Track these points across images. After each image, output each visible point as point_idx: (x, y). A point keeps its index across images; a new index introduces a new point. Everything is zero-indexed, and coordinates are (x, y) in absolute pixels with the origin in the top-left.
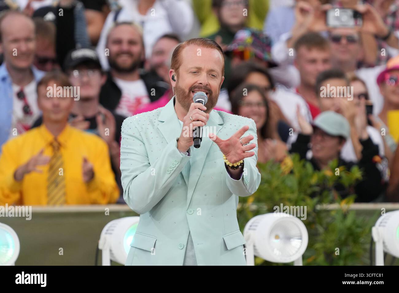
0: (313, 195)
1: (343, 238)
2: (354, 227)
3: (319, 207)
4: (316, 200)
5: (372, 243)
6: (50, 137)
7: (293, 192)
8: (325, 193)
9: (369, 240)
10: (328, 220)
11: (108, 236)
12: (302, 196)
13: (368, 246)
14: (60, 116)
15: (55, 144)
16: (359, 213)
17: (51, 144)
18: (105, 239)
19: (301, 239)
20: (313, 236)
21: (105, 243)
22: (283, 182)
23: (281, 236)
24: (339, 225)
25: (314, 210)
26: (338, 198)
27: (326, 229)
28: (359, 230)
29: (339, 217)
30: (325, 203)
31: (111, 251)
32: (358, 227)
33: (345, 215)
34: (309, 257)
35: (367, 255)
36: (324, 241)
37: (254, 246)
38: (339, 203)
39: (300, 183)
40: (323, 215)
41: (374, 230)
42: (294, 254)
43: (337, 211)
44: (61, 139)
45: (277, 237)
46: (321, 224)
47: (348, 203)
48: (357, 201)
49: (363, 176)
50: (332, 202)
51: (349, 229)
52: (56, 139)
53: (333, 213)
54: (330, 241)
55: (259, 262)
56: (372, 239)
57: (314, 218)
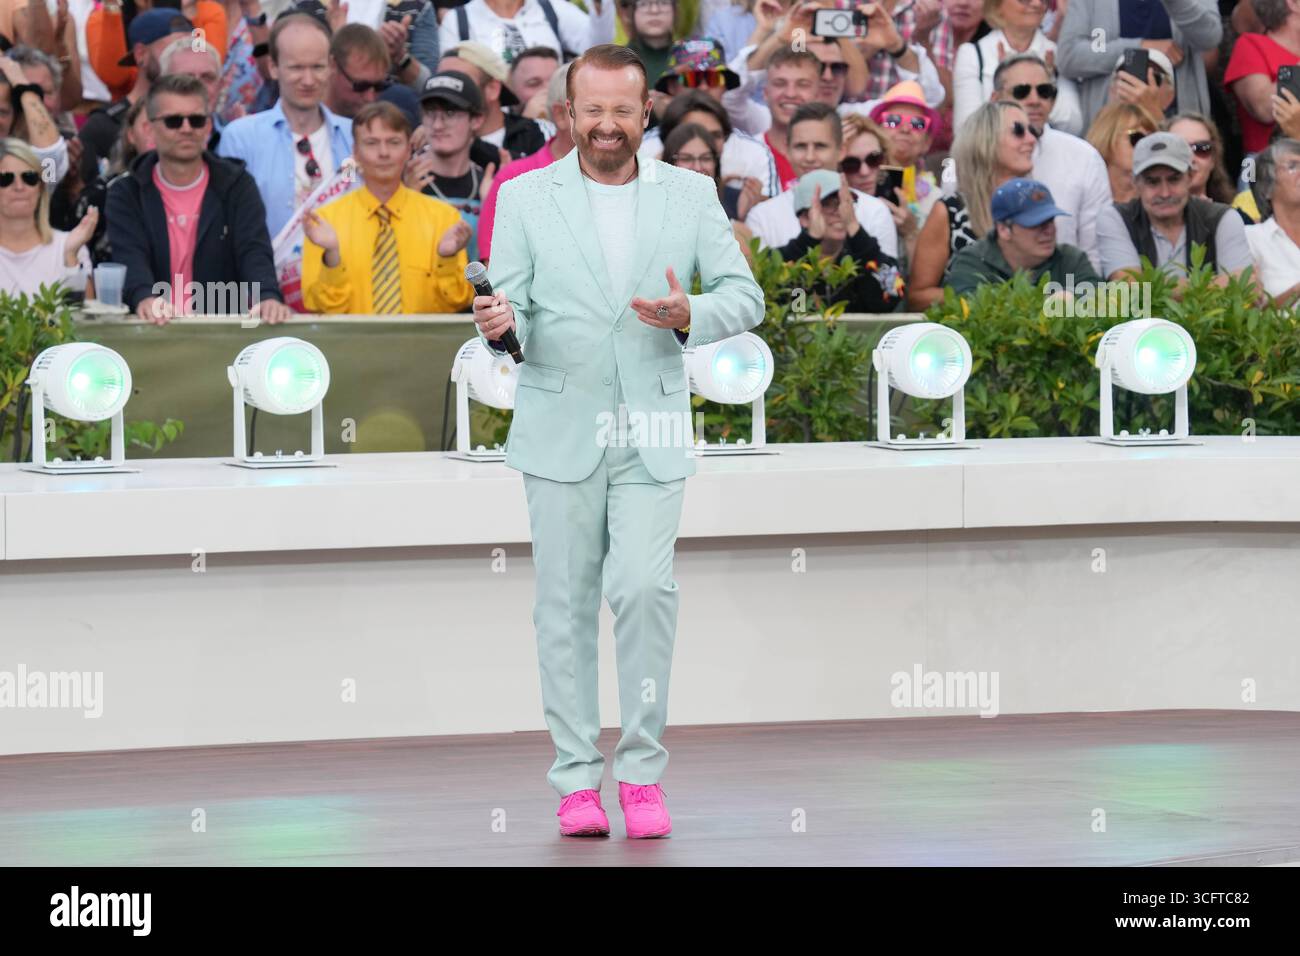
0: (781, 302)
1: (828, 366)
2: (844, 350)
3: (790, 320)
4: (785, 308)
5: (872, 373)
6: (375, 204)
9: (867, 370)
10: (806, 339)
11: (465, 362)
13: (865, 379)
14: (390, 173)
15: (382, 212)
16: (852, 327)
17: (376, 214)
18: (461, 366)
19: (763, 367)
20: (781, 363)
21: (460, 373)
24: (820, 346)
25: (784, 323)
26: (820, 305)
27: (802, 353)
28: (851, 354)
29: (821, 334)
31: (469, 384)
32: (850, 349)
33: (831, 331)
34: (774, 397)
35: (864, 392)
36: (797, 371)
38: (823, 313)
40: (798, 330)
41: (876, 353)
42: (752, 392)
43: (820, 324)
46: (794, 346)
47: (835, 312)
48: (849, 310)
50: (811, 311)
51: (837, 352)
52: (383, 206)
53: (812, 328)
54: (808, 371)
55: (698, 403)
56: (873, 367)
57: (783, 336)
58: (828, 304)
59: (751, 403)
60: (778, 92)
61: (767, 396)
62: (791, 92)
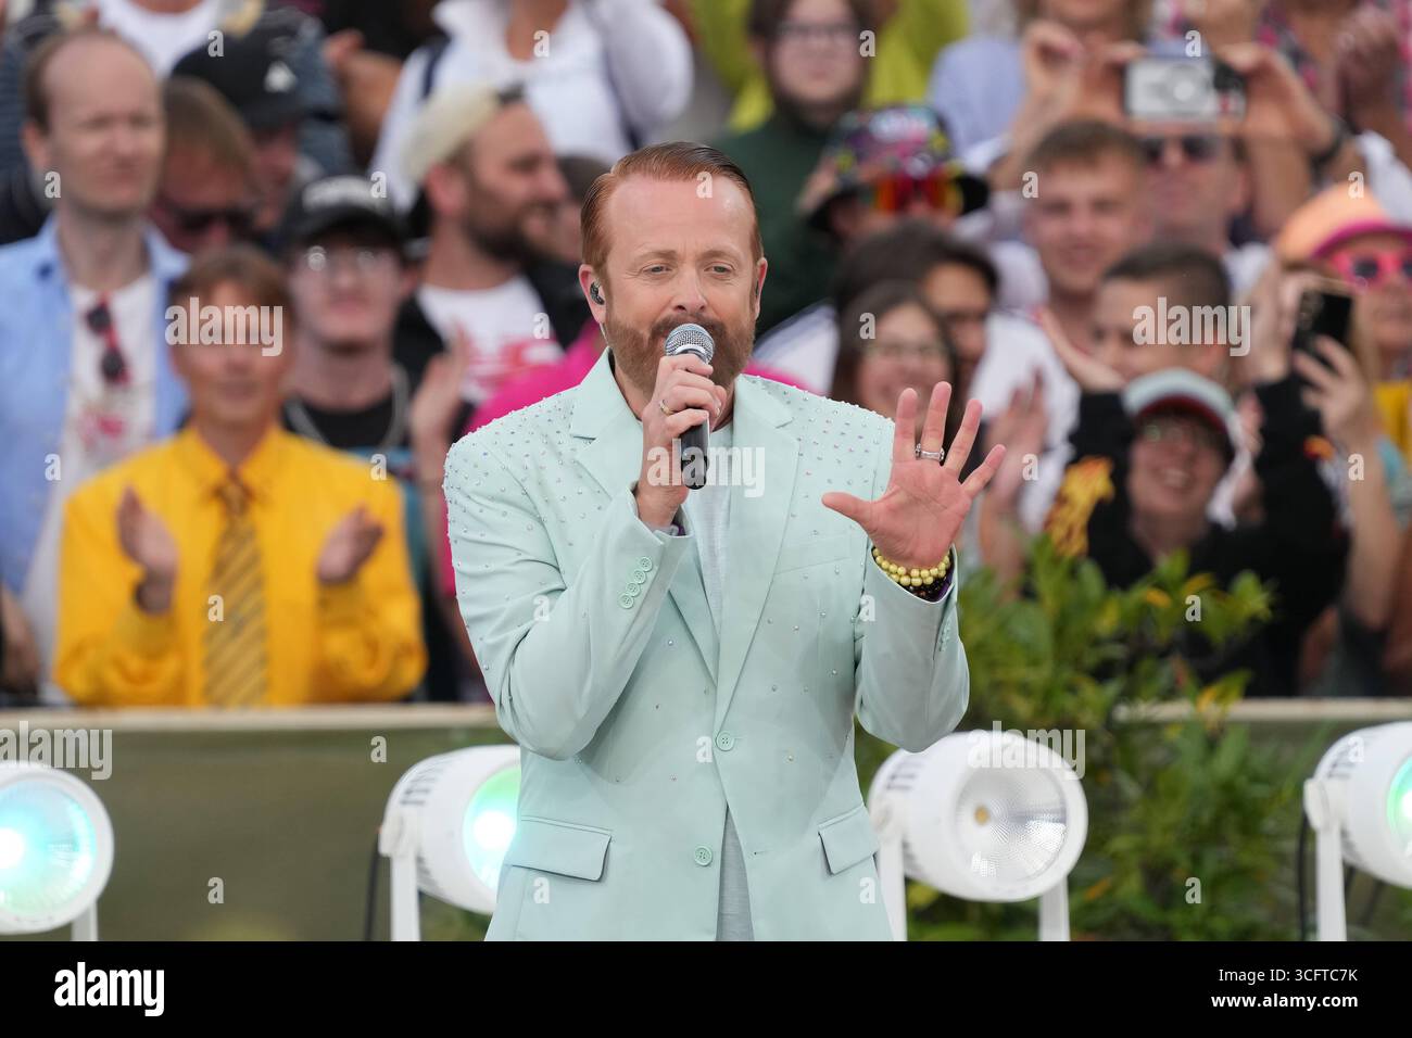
0: (1102, 673)
1: (1206, 817)
2: (1242, 781)
3: (1123, 713)
4: (1112, 688)
5: (1306, 833)
6: (213, 469)
7: (1034, 662)
8: (1146, 665)
9: (1293, 825)
10: (1156, 755)
11: (409, 811)
12: (1067, 674)
13: (1290, 846)
15: (233, 491)
16: (1260, 732)
17: (218, 493)
18: (402, 822)
19: (1063, 820)
20: (1102, 811)
21: (400, 835)
22: (1003, 626)
23: (996, 809)
24: (1192, 773)
25: (1109, 723)
26: (1187, 682)
27: (1150, 789)
28: (1259, 791)
29: (1191, 748)
30: (1146, 700)
31: (420, 860)
32: (1256, 779)
33: (1212, 741)
34: (1091, 883)
35: (1289, 874)
36: (1140, 829)
37: (905, 845)
38: (1195, 701)
39: (1060, 631)
40: (1139, 739)
41: (1311, 789)
42: (1039, 873)
43: (1187, 726)
44: (253, 473)
45: (982, 815)
46: (1132, 772)
47: (1221, 698)
49: (1272, 607)
50: (1169, 695)
51: (1227, 787)
52: (233, 476)
53: (1172, 734)
54: (1163, 828)
55: (921, 898)
56: (1305, 819)
57: (1107, 750)
58: (1206, 678)
59: (1036, 900)
60: (1052, 228)
61: (1074, 882)
62: (1082, 224)
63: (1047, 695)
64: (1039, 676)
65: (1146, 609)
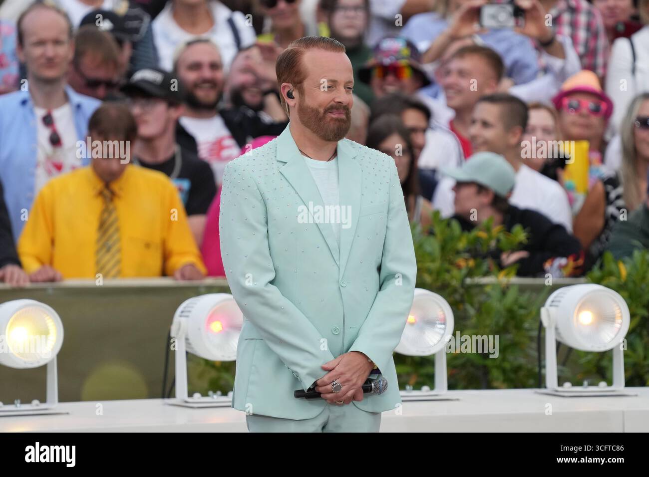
1: (502, 322)
2: (515, 308)
3: (468, 281)
5: (541, 328)
6: (99, 184)
7: (433, 261)
9: (536, 326)
10: (482, 298)
11: (183, 319)
12: (446, 265)
13: (535, 334)
15: (107, 193)
16: (522, 289)
17: (101, 193)
18: (180, 324)
19: (445, 324)
20: (460, 320)
21: (179, 329)
23: (418, 319)
24: (496, 304)
25: (463, 284)
26: (494, 268)
27: (479, 311)
28: (522, 312)
29: (496, 294)
30: (478, 276)
31: (187, 339)
32: (521, 307)
33: (504, 292)
35: (534, 345)
38: (497, 276)
39: (443, 248)
40: (474, 291)
41: (543, 311)
42: (435, 345)
43: (494, 286)
44: (115, 186)
46: (472, 305)
47: (507, 275)
49: (528, 239)
50: (487, 274)
51: (510, 310)
52: (107, 186)
53: (488, 289)
56: (541, 324)
57: (462, 296)
58: (502, 267)
59: (434, 355)
63: (439, 273)
64: (434, 266)
65: (477, 239)
